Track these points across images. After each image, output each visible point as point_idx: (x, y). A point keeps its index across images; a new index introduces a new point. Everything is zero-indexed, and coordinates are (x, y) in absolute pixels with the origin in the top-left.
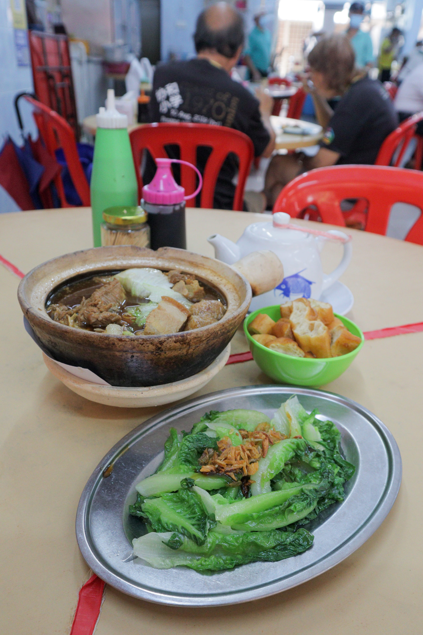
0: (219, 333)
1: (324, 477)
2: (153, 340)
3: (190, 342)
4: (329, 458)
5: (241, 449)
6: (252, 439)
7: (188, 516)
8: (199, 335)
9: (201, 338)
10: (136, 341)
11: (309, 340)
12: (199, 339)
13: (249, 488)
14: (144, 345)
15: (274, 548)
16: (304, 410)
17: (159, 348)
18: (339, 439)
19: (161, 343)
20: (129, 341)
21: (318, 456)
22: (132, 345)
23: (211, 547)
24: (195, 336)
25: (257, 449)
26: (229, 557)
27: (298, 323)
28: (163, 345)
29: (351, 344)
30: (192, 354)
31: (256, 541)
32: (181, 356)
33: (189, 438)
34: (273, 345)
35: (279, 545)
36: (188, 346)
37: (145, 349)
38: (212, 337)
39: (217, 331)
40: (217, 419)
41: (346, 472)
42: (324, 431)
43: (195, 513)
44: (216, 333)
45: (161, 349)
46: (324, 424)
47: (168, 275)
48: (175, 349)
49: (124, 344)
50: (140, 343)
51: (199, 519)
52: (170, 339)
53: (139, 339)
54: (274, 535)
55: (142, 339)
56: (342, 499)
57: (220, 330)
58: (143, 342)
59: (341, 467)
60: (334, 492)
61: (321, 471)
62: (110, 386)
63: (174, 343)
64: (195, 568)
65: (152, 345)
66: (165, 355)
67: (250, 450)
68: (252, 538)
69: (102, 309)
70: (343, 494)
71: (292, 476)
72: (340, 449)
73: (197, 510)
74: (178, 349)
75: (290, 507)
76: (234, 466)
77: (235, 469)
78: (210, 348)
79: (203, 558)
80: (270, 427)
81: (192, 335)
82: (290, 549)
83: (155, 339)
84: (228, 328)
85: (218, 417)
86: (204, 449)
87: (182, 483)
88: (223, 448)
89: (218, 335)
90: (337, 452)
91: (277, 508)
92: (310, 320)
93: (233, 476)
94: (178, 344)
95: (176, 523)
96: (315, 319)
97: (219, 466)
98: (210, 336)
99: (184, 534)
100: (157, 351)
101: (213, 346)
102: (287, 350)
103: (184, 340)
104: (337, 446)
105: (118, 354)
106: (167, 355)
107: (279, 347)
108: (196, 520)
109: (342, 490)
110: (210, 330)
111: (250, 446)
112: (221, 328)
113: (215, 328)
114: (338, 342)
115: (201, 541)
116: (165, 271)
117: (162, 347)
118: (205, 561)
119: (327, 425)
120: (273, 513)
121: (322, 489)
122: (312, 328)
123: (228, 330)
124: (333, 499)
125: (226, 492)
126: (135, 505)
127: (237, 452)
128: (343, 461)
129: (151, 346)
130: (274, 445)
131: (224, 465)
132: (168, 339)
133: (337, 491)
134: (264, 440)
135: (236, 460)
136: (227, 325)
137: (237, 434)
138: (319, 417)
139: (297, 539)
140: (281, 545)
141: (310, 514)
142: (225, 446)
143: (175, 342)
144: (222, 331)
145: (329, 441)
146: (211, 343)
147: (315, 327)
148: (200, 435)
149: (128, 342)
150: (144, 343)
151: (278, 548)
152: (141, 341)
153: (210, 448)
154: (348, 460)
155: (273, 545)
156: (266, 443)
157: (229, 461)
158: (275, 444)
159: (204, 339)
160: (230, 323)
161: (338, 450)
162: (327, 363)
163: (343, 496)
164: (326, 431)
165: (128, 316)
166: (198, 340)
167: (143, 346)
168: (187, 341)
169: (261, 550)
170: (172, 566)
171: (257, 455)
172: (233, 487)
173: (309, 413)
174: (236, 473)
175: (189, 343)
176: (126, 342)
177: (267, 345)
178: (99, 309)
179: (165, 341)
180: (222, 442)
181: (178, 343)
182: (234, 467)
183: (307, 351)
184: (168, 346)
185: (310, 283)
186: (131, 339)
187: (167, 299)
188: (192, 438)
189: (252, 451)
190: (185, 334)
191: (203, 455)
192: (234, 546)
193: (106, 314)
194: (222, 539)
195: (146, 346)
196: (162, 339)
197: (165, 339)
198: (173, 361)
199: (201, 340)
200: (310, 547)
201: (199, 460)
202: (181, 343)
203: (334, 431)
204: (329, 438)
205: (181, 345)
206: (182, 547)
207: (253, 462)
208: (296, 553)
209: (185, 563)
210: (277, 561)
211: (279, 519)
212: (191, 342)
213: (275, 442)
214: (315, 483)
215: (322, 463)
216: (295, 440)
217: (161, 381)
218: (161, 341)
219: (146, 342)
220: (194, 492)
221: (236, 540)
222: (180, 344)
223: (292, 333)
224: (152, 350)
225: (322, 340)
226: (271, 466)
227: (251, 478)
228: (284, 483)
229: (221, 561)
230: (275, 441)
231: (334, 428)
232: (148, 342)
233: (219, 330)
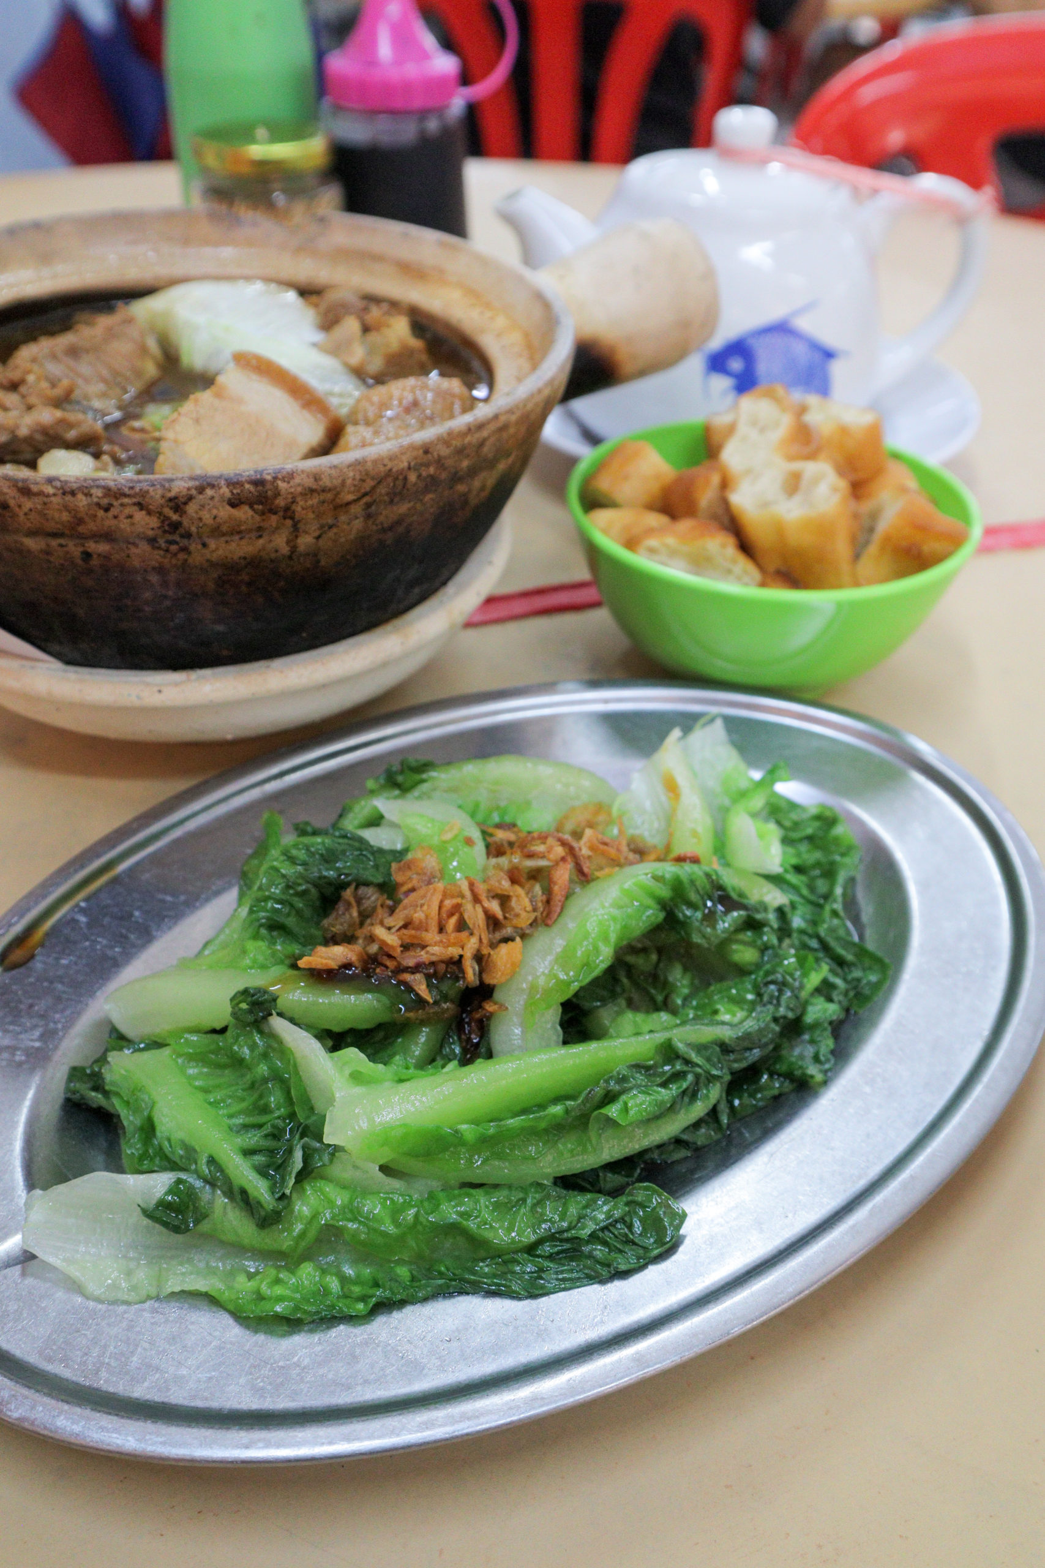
0: (412, 477)
1: (766, 998)
2: (144, 494)
3: (294, 507)
4: (802, 932)
5: (468, 893)
6: (516, 859)
7: (239, 1121)
8: (326, 482)
9: (338, 493)
10: (80, 496)
11: (779, 528)
12: (329, 496)
13: (483, 1027)
14: (113, 511)
15: (531, 1249)
16: (742, 766)
17: (175, 526)
18: (850, 866)
19: (178, 504)
20: (54, 495)
21: (753, 925)
22: (70, 513)
23: (303, 1234)
24: (309, 482)
25: (527, 893)
26: (367, 1272)
27: (749, 472)
28: (185, 512)
29: (929, 547)
30: (315, 555)
31: (465, 1222)
32: (272, 561)
33: (299, 849)
34: (653, 542)
35: (552, 1238)
36: (289, 522)
37: (122, 526)
38: (383, 491)
39: (403, 470)
40: (424, 787)
41: (855, 983)
42: (801, 840)
43: (265, 1110)
44: (396, 479)
45: (181, 530)
46: (805, 816)
47: (316, 306)
48: (236, 531)
49: (39, 507)
50: (98, 505)
51: (276, 1132)
52: (209, 492)
53: (92, 487)
54: (534, 1206)
55: (104, 487)
56: (819, 1077)
57: (415, 470)
58: (105, 501)
59: (840, 963)
60: (797, 1051)
61: (759, 979)
62: (55, 665)
63: (228, 508)
64: (231, 1307)
65: (144, 512)
66: (205, 551)
67: (504, 900)
68: (450, 1212)
69: (33, 400)
70: (828, 1060)
71: (655, 988)
72: (851, 904)
73: (274, 1099)
74: (250, 531)
75: (608, 1107)
76: (427, 953)
77: (433, 964)
78: (389, 537)
79: (272, 1272)
80: (609, 822)
81: (297, 480)
82: (590, 1256)
83: (151, 489)
84: (449, 462)
85: (423, 781)
86: (344, 886)
87: (233, 1003)
88: (410, 886)
89: (409, 486)
90: (835, 913)
91: (557, 1110)
92: (791, 458)
93: (422, 989)
94: (244, 513)
95: (193, 1143)
96: (812, 456)
97: (381, 948)
98: (374, 488)
99: (211, 1183)
100: (170, 537)
101: (401, 529)
102: (700, 563)
103: (266, 498)
104: (838, 891)
105: (33, 544)
106: (215, 555)
107: (673, 553)
108: (266, 1136)
109: (827, 1043)
110: (369, 465)
111: (503, 882)
112: (419, 461)
113: (391, 459)
114: (887, 539)
115: (263, 1213)
116: (307, 292)
117: (186, 522)
118: (278, 1281)
119: (818, 818)
120: (543, 1125)
121: (747, 1042)
122: (793, 485)
123: (453, 470)
124: (789, 1076)
125: (400, 1040)
126: (91, 1066)
127: (449, 903)
128: (848, 944)
129: (140, 516)
130: (592, 884)
131: (392, 947)
132: (201, 490)
133: (810, 1051)
134: (557, 864)
135: (441, 930)
136: (444, 451)
137: (469, 842)
138: (790, 789)
139: (622, 1220)
140: (561, 1240)
141: (697, 1125)
142: (415, 882)
143: (234, 503)
144: (424, 474)
145: (817, 872)
146: (388, 514)
147: (804, 483)
148: (341, 841)
149: (53, 499)
150: (111, 505)
151: (547, 1249)
152: (100, 494)
153: (367, 884)
154: (871, 945)
155: (530, 1237)
156: (563, 875)
157: (413, 932)
158: (598, 878)
159: (351, 497)
160: (454, 442)
161: (838, 906)
162: (839, 605)
163: (827, 1066)
164: (810, 839)
165: (142, 430)
166: (324, 502)
167: (110, 514)
168: (280, 502)
169: (482, 1253)
170: (153, 1292)
171: (523, 914)
172: (423, 1023)
173: (757, 775)
174: (435, 975)
175: (287, 509)
176: (45, 499)
177: (631, 544)
178: (23, 397)
179: (190, 498)
180: (409, 866)
181: (246, 508)
182: (428, 956)
183: (771, 568)
184: (207, 517)
185: (829, 354)
186: (62, 488)
187: (254, 362)
188: (308, 850)
189: (511, 900)
190: (269, 474)
191: (341, 907)
192: (384, 1234)
193: (47, 416)
194: (343, 1208)
195: (122, 517)
196: (179, 487)
197: (189, 489)
198: (245, 577)
199: (338, 501)
200: (669, 1249)
201: (325, 922)
202: (256, 506)
203: (837, 841)
204: (818, 864)
205: (257, 518)
206: (205, 1227)
207: (507, 940)
208: (610, 1272)
209: (200, 1285)
210: (533, 1296)
211: (567, 1144)
212: (298, 508)
213: (597, 874)
214: (727, 1018)
215: (764, 949)
216: (669, 869)
217: (225, 653)
218: (176, 498)
219: (117, 499)
220: (272, 1036)
221: (396, 1212)
222: (254, 510)
223: (725, 504)
224: (150, 533)
225: (822, 528)
226: (564, 960)
227: (498, 995)
228: (619, 1013)
229: (334, 1284)
230: (601, 868)
231: (839, 830)
232: (126, 500)
233: (409, 468)
